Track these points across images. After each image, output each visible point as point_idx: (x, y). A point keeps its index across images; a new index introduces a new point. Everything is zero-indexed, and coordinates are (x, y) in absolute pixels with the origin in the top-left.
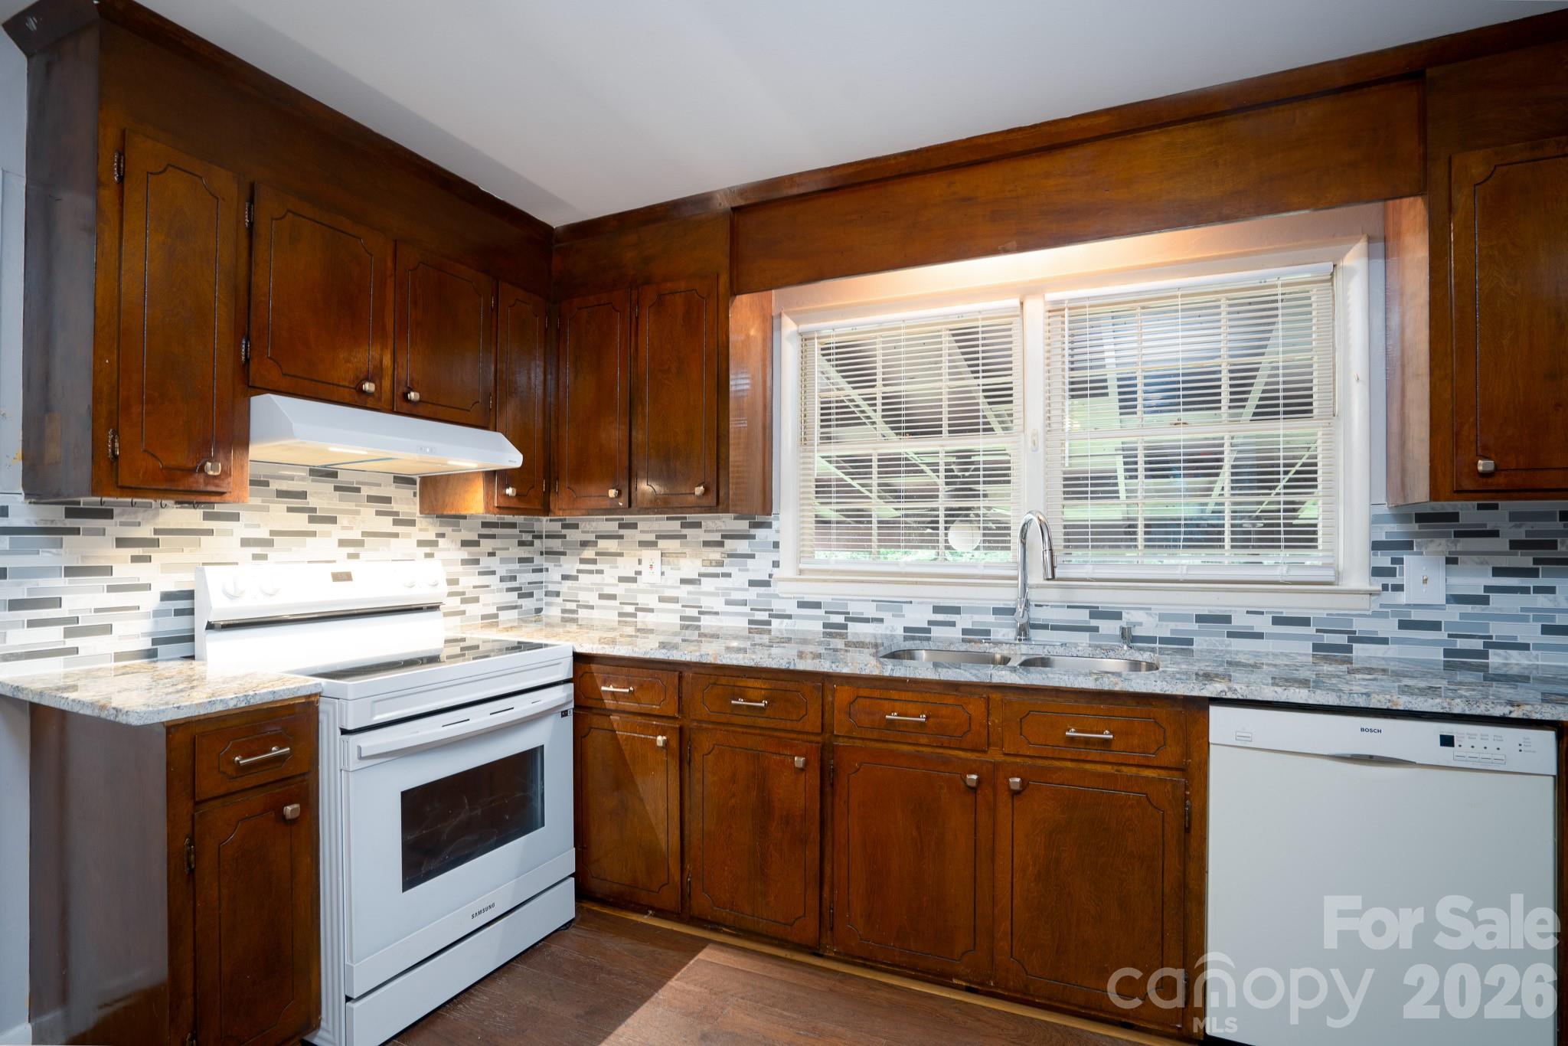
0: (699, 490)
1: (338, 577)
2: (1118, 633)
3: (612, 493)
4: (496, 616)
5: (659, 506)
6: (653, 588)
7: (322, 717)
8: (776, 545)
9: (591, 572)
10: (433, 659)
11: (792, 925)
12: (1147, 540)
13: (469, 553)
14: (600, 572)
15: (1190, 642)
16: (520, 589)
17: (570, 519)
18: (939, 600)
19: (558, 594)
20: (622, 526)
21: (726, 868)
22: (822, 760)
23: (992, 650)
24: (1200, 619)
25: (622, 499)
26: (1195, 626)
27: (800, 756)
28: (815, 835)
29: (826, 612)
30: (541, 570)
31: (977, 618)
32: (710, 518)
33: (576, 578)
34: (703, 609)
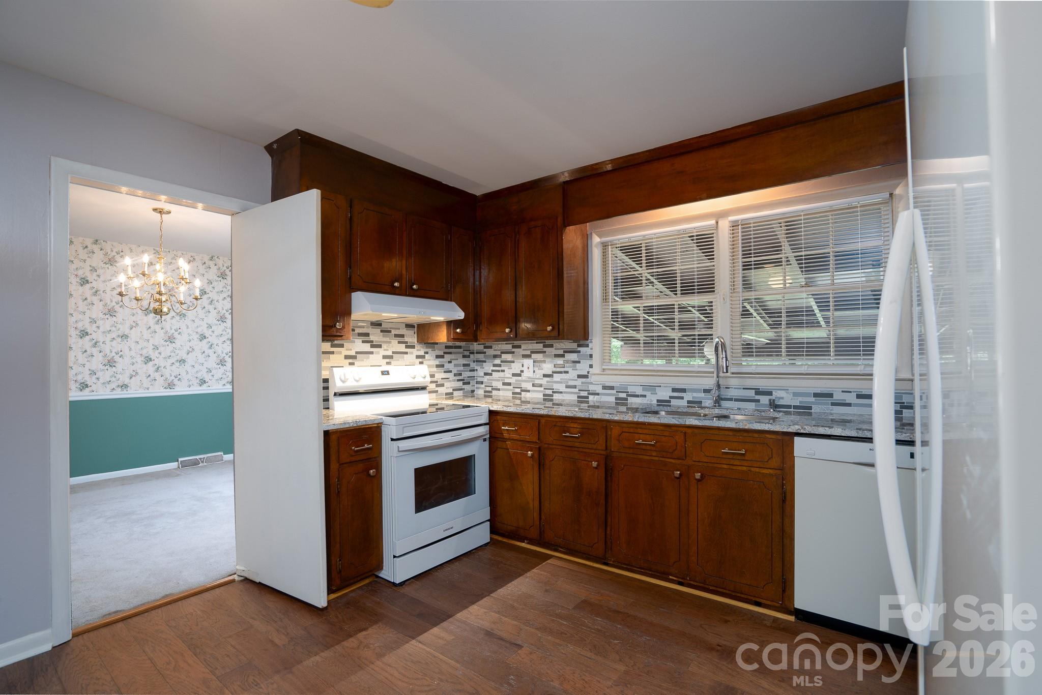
0: (549, 328)
1: (383, 373)
2: (767, 402)
3: (507, 330)
4: (452, 394)
5: (531, 336)
6: (529, 379)
7: (383, 433)
8: (591, 356)
9: (498, 371)
10: (424, 412)
11: (592, 547)
12: (787, 351)
13: (439, 362)
14: (503, 371)
15: (810, 408)
16: (463, 380)
17: (488, 344)
18: (676, 385)
19: (482, 383)
20: (514, 347)
21: (561, 518)
22: (606, 464)
23: (700, 412)
24: (816, 395)
25: (512, 333)
26: (813, 399)
27: (595, 461)
28: (603, 501)
29: (617, 392)
30: (474, 370)
31: (695, 395)
32: (556, 342)
33: (491, 374)
34: (554, 390)
